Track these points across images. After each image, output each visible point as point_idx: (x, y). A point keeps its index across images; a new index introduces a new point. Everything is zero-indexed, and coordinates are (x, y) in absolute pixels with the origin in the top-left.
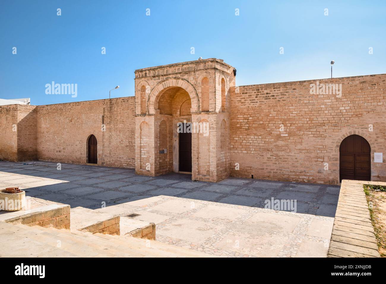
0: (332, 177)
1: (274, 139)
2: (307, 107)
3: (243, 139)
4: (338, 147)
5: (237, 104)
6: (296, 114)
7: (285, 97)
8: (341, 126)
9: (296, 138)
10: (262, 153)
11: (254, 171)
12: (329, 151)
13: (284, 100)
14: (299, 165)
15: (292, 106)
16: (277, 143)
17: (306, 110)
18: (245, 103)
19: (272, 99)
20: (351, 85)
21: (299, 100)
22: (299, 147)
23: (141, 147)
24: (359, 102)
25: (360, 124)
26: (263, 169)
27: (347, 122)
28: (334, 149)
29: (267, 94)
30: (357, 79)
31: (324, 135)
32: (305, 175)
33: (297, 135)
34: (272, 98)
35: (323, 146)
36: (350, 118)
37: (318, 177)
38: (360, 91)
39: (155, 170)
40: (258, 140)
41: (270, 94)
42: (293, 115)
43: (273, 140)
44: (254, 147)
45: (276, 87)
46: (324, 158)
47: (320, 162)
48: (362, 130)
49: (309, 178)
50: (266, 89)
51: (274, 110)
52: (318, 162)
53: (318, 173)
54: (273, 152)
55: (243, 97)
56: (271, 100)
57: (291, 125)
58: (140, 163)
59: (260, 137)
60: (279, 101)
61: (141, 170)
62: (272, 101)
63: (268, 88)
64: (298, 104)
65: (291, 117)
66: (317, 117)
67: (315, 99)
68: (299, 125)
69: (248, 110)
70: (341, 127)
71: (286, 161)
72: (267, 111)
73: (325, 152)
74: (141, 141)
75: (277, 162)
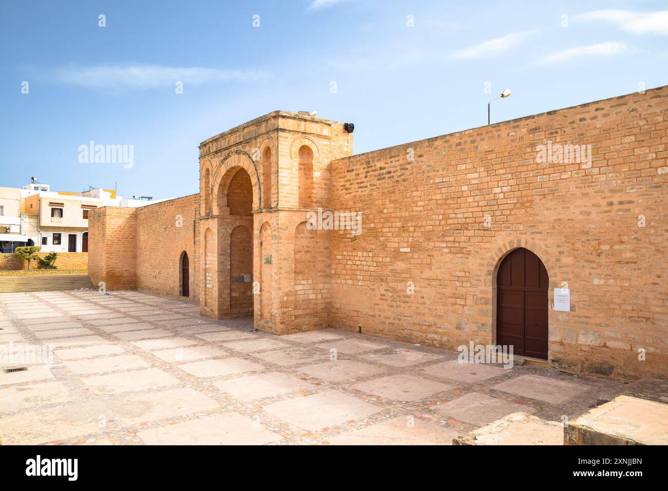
0: (479, 340)
1: (391, 258)
2: (439, 191)
3: (347, 258)
4: (490, 275)
5: (340, 192)
6: (422, 206)
7: (407, 172)
8: (496, 229)
9: (422, 256)
10: (373, 285)
11: (362, 319)
12: (475, 282)
13: (404, 180)
14: (426, 311)
15: (417, 190)
16: (395, 267)
17: (438, 197)
18: (350, 189)
19: (388, 178)
20: (512, 138)
21: (428, 177)
22: (427, 274)
23: (206, 270)
24: (526, 174)
25: (530, 225)
26: (374, 316)
27: (506, 220)
28: (482, 279)
29: (381, 169)
30: (523, 123)
31: (466, 248)
32: (436, 333)
33: (424, 248)
34: (387, 176)
35: (465, 272)
36: (510, 210)
37: (455, 338)
38: (529, 150)
39: (219, 310)
40: (368, 259)
41: (384, 168)
42: (419, 209)
43: (388, 259)
44: (363, 273)
45: (393, 155)
46: (466, 299)
47: (460, 307)
48: (532, 236)
49: (441, 338)
50: (379, 160)
51: (390, 201)
52: (457, 307)
53: (457, 328)
54: (388, 283)
55: (348, 178)
56: (387, 180)
57: (415, 229)
58: (204, 297)
59: (371, 254)
60: (397, 181)
61: (206, 308)
62: (387, 184)
63: (382, 159)
64: (426, 186)
65: (415, 213)
66: (456, 210)
67: (452, 174)
68: (428, 228)
69: (355, 203)
70: (495, 231)
71: (407, 302)
72: (380, 202)
73: (469, 284)
74: (205, 260)
75: (394, 304)
